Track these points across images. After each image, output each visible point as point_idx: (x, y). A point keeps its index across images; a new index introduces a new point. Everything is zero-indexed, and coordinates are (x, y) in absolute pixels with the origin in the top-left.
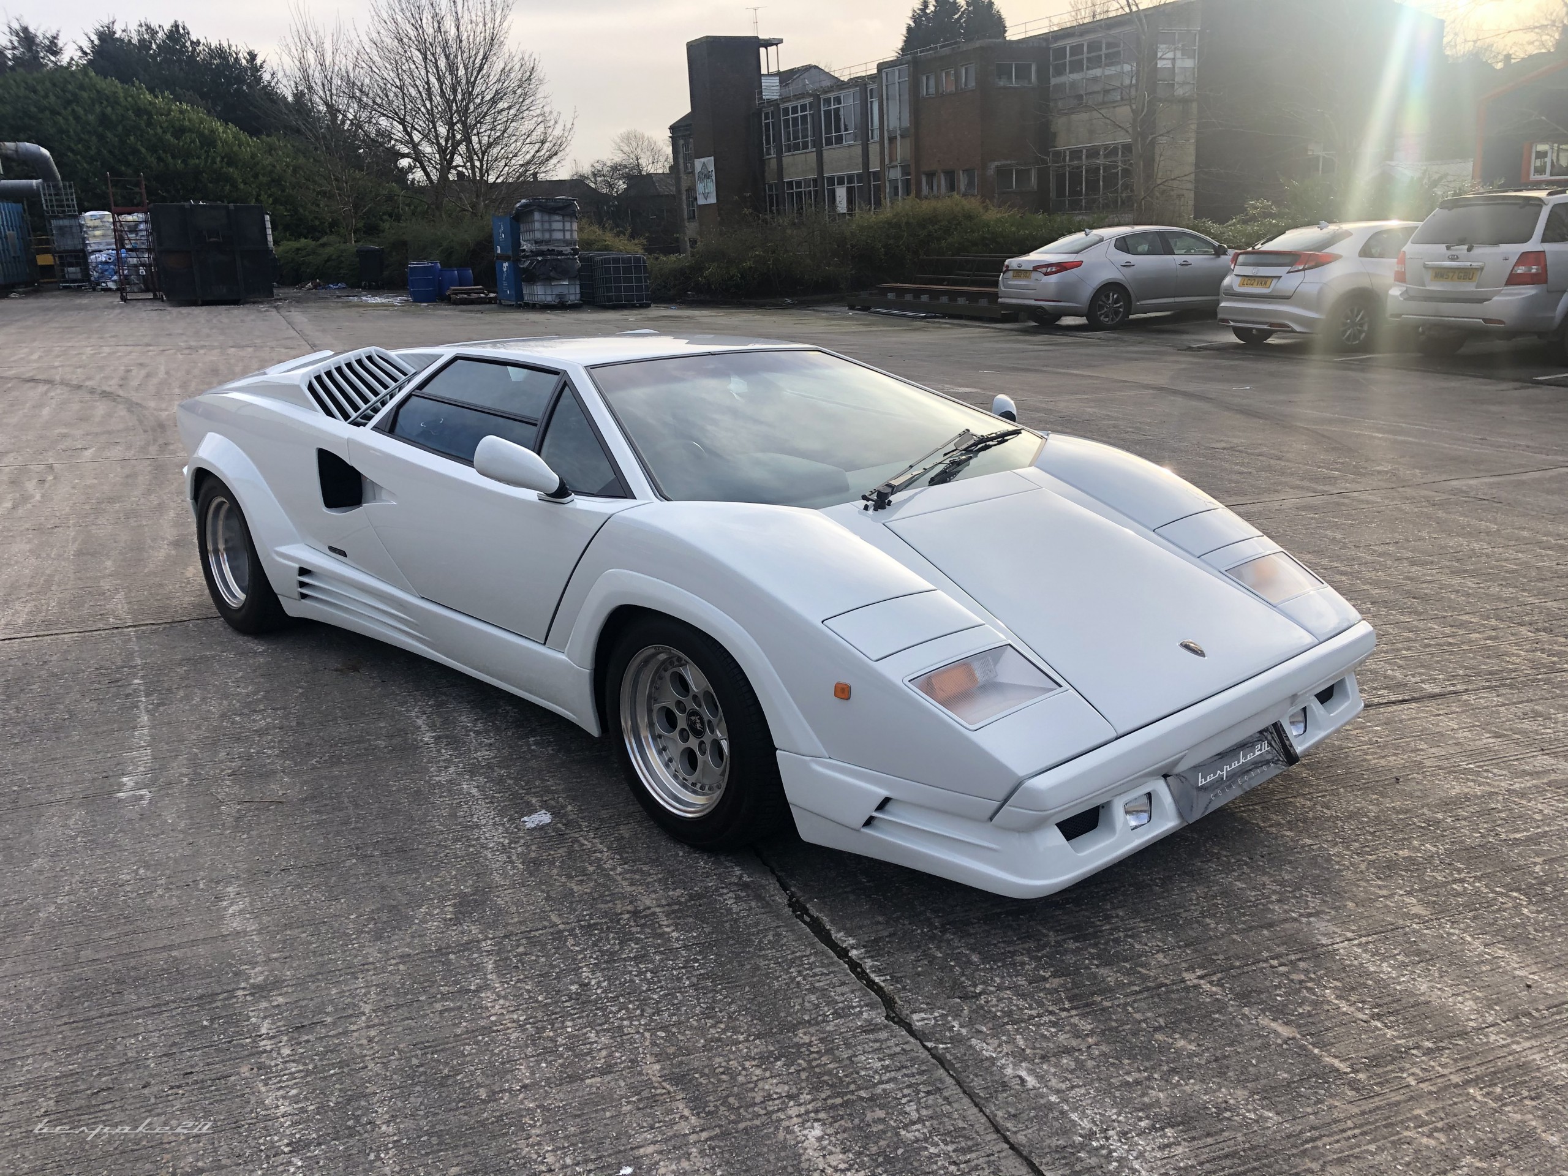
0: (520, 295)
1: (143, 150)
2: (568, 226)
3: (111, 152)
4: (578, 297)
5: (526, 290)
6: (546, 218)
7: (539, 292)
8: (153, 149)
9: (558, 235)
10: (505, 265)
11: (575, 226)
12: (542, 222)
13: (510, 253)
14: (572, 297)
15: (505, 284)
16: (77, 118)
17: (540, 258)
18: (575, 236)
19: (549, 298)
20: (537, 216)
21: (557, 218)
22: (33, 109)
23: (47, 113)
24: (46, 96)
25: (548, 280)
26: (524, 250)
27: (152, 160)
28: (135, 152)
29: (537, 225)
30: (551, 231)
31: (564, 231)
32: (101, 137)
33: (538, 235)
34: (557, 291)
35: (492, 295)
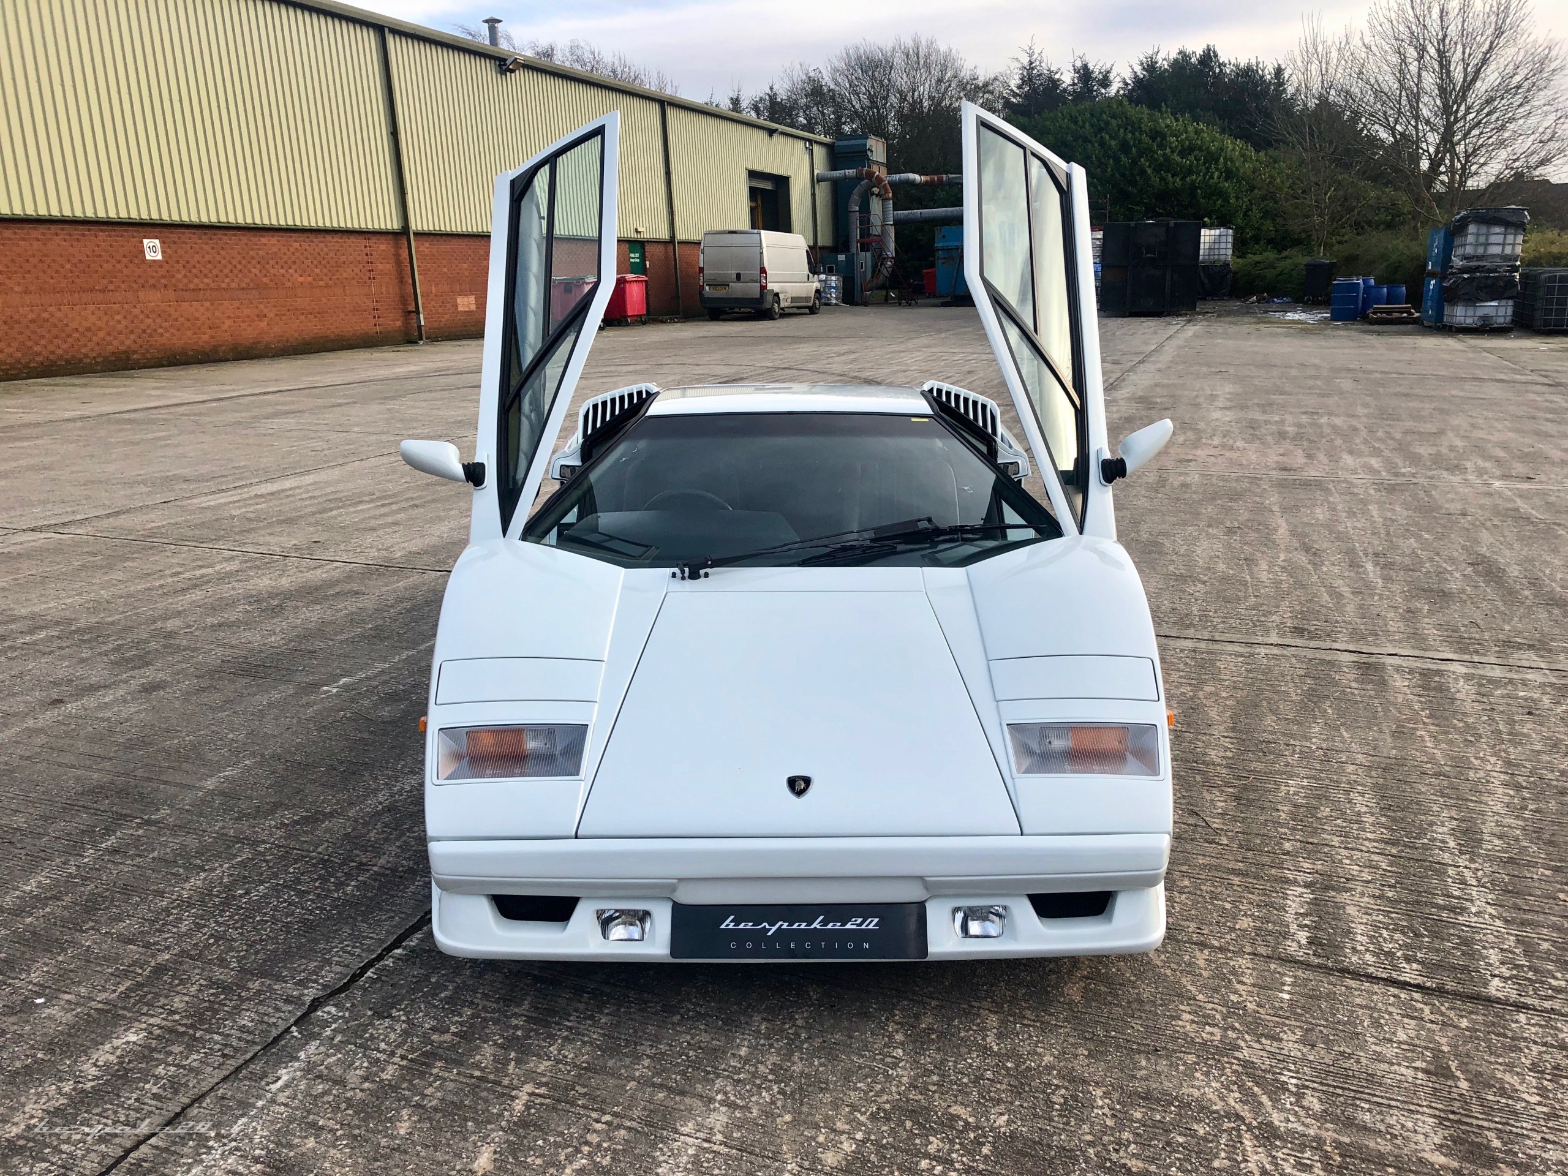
0: (1440, 315)
1: (1149, 171)
2: (1510, 239)
3: (1123, 175)
4: (1509, 319)
5: (1447, 310)
6: (1484, 229)
7: (1461, 314)
8: (1158, 168)
9: (1495, 250)
10: (1433, 282)
11: (1520, 239)
12: (1478, 235)
13: (1438, 269)
14: (1501, 320)
15: (1429, 303)
16: (1102, 144)
17: (1466, 276)
18: (1518, 250)
19: (1469, 321)
20: (1472, 228)
21: (1497, 230)
22: (1070, 138)
23: (1080, 141)
24: (1083, 127)
25: (1472, 300)
26: (1452, 267)
27: (1155, 180)
28: (1143, 172)
29: (1470, 239)
30: (1487, 245)
31: (1504, 245)
32: (1117, 160)
33: (1469, 250)
34: (1480, 312)
35: (1417, 315)
